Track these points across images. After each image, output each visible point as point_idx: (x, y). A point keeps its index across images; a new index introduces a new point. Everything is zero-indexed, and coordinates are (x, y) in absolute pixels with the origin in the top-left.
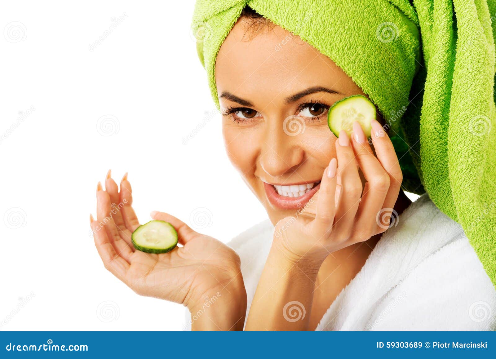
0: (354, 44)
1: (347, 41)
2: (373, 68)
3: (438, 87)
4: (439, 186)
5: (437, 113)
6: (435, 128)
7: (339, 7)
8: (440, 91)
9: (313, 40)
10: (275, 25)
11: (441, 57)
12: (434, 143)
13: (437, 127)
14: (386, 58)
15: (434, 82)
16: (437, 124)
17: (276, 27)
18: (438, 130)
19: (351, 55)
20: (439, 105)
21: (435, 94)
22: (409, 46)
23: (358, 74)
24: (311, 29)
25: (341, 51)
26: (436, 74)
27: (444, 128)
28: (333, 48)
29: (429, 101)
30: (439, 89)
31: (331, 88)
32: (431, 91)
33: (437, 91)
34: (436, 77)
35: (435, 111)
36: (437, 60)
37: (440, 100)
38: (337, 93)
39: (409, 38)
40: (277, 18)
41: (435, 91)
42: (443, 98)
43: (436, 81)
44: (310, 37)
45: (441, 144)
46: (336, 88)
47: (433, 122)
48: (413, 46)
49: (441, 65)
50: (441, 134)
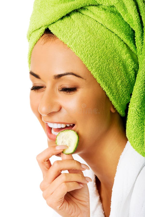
0: (95, 54)
1: (91, 52)
2: (105, 70)
3: (141, 88)
4: (134, 140)
5: (138, 102)
6: (136, 110)
7: (91, 35)
8: (141, 90)
9: (73, 47)
10: (57, 38)
11: (143, 73)
12: (135, 118)
13: (138, 109)
14: (114, 67)
15: (139, 85)
16: (138, 108)
17: (57, 39)
18: (138, 111)
19: (92, 60)
20: (140, 98)
21: (138, 92)
22: (130, 66)
23: (94, 70)
24: (73, 42)
25: (86, 56)
26: (140, 81)
27: (141, 111)
28: (82, 54)
29: (135, 95)
30: (141, 89)
31: (78, 74)
32: (137, 90)
33: (140, 90)
34: (140, 83)
35: (137, 101)
36: (141, 74)
37: (141, 95)
38: (81, 78)
39: (130, 61)
40: (59, 34)
41: (138, 90)
42: (142, 94)
43: (140, 85)
44: (71, 46)
45: (138, 119)
46: (81, 75)
47: (136, 107)
48: (133, 67)
49: (143, 77)
50: (140, 114)
